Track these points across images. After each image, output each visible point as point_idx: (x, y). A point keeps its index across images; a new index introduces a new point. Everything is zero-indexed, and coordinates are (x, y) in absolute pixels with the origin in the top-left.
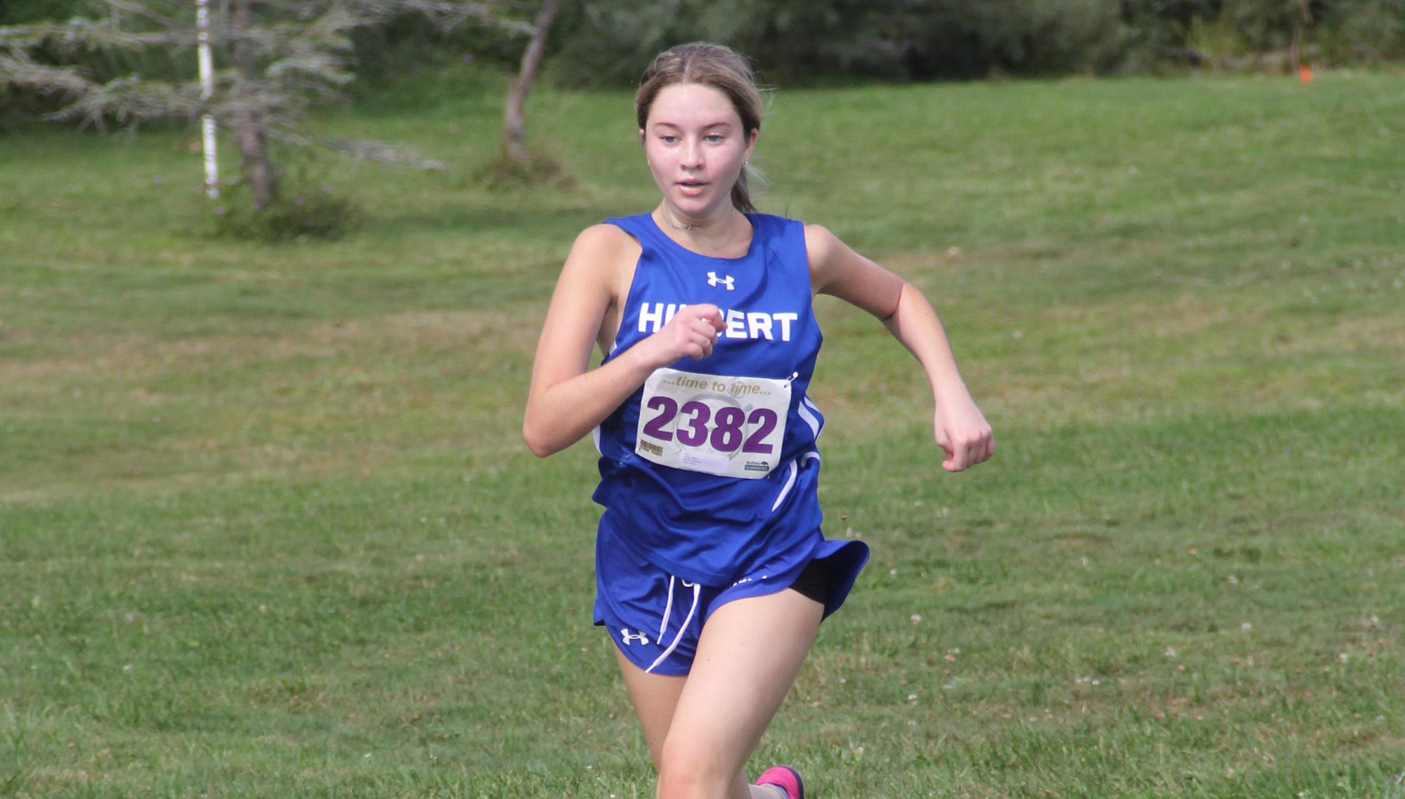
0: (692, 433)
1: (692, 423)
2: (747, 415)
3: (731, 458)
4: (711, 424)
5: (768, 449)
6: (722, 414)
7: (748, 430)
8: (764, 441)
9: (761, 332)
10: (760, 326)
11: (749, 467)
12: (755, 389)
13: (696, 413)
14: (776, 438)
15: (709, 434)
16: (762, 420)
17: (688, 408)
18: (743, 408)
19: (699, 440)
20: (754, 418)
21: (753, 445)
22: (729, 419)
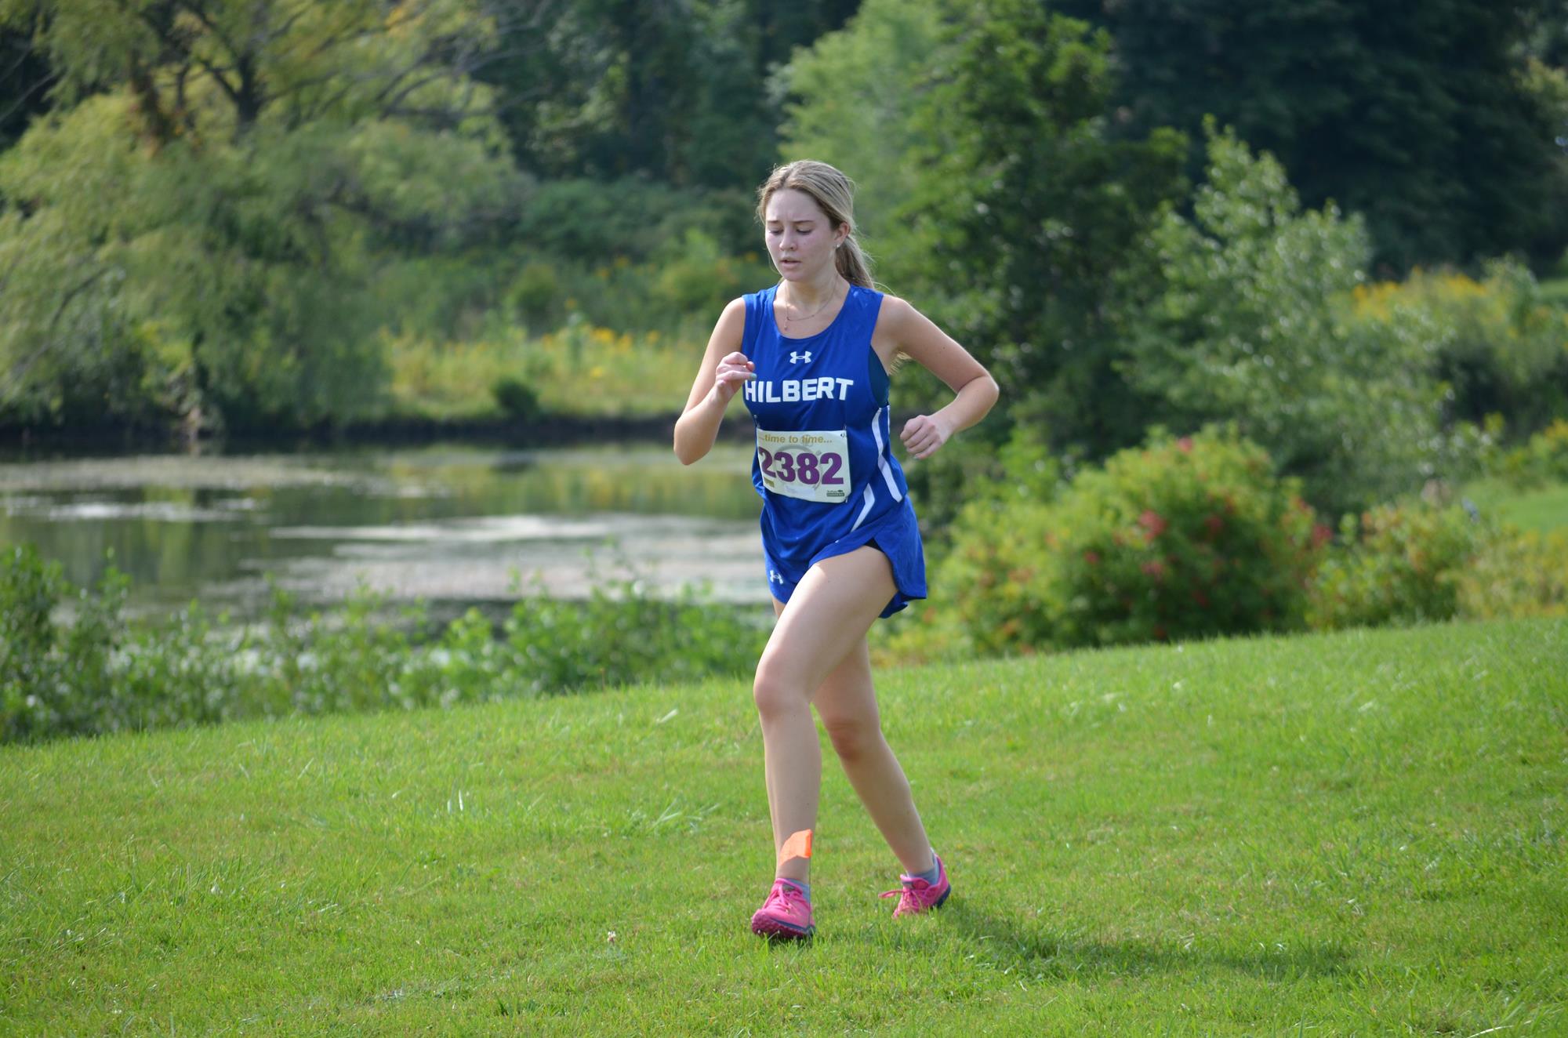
0: (786, 474)
1: (784, 466)
2: (819, 458)
3: (816, 488)
4: (796, 466)
5: (840, 481)
6: (801, 458)
7: (823, 469)
8: (836, 476)
9: (824, 393)
10: (825, 389)
11: (829, 494)
12: (820, 440)
13: (783, 460)
14: (844, 472)
15: (796, 473)
16: (831, 461)
17: (779, 456)
18: (814, 453)
19: (791, 478)
20: (825, 459)
21: (829, 479)
22: (807, 462)
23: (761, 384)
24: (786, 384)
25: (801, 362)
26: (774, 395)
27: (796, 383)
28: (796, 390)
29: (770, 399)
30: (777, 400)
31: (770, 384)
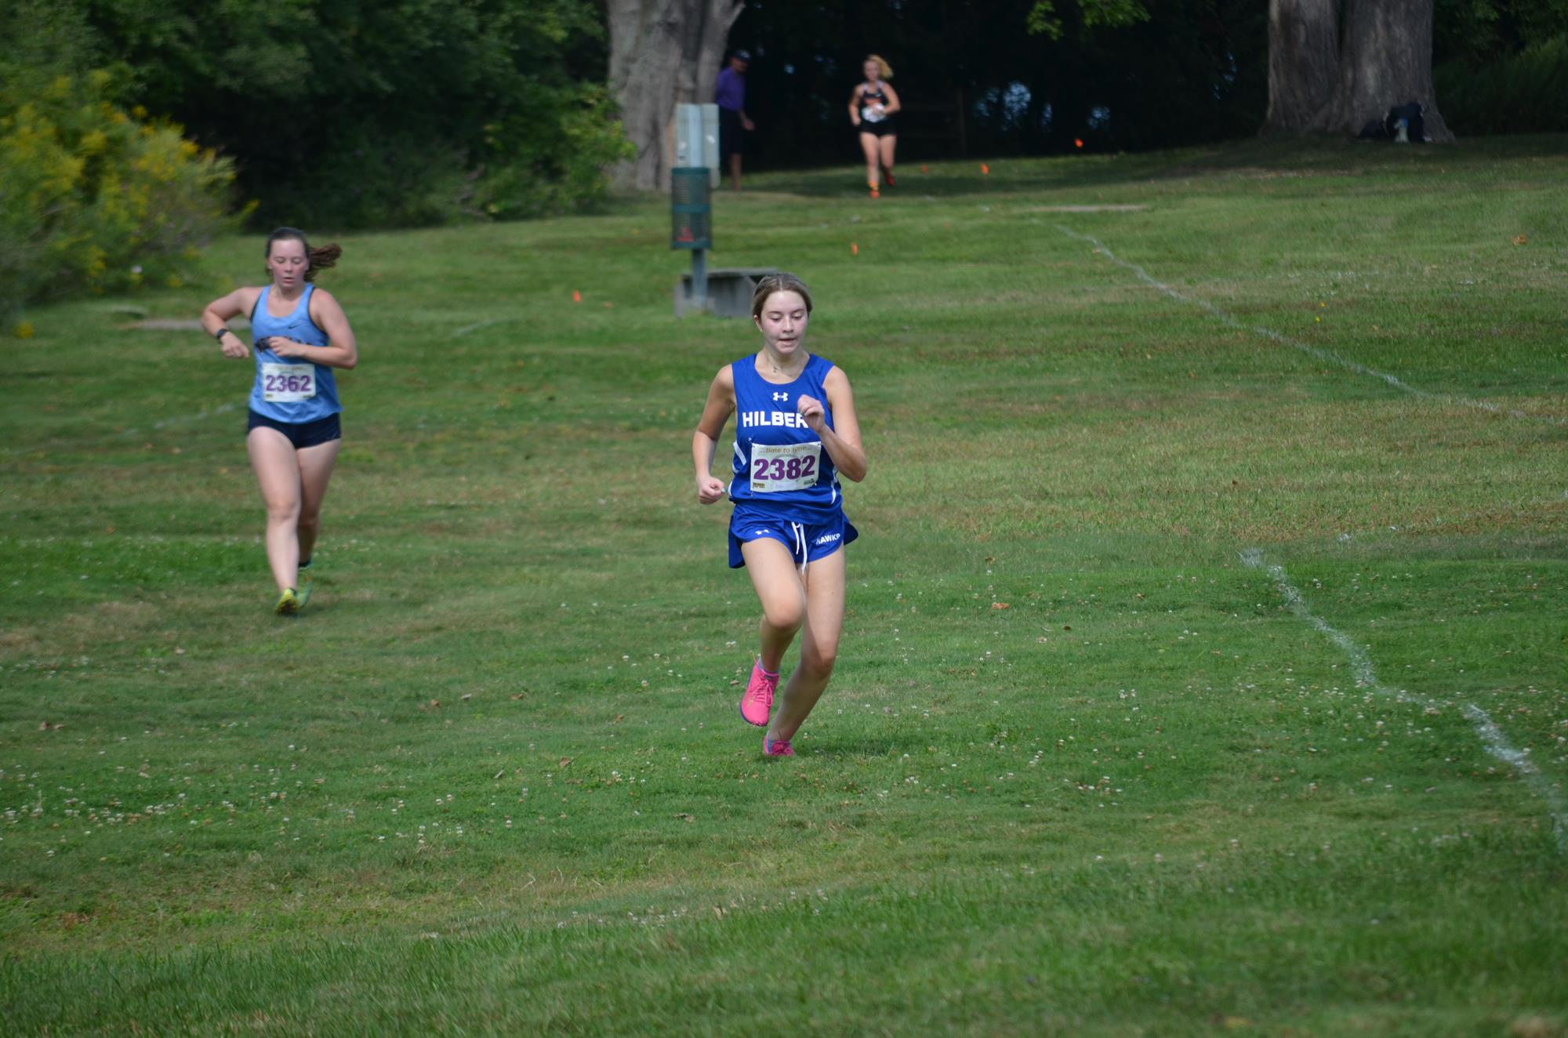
0: (777, 474)
1: (776, 469)
2: (801, 460)
3: (797, 481)
4: (786, 468)
5: (813, 473)
6: (790, 463)
7: (803, 467)
8: (811, 470)
11: (805, 483)
12: (804, 448)
14: (815, 467)
15: (785, 473)
16: (808, 461)
17: (773, 463)
18: (799, 458)
19: (781, 477)
20: (805, 461)
21: (806, 473)
22: (794, 464)
23: (756, 413)
24: (774, 414)
25: (780, 400)
26: (766, 420)
27: (780, 414)
28: (781, 418)
29: (763, 423)
30: (768, 423)
31: (763, 413)
